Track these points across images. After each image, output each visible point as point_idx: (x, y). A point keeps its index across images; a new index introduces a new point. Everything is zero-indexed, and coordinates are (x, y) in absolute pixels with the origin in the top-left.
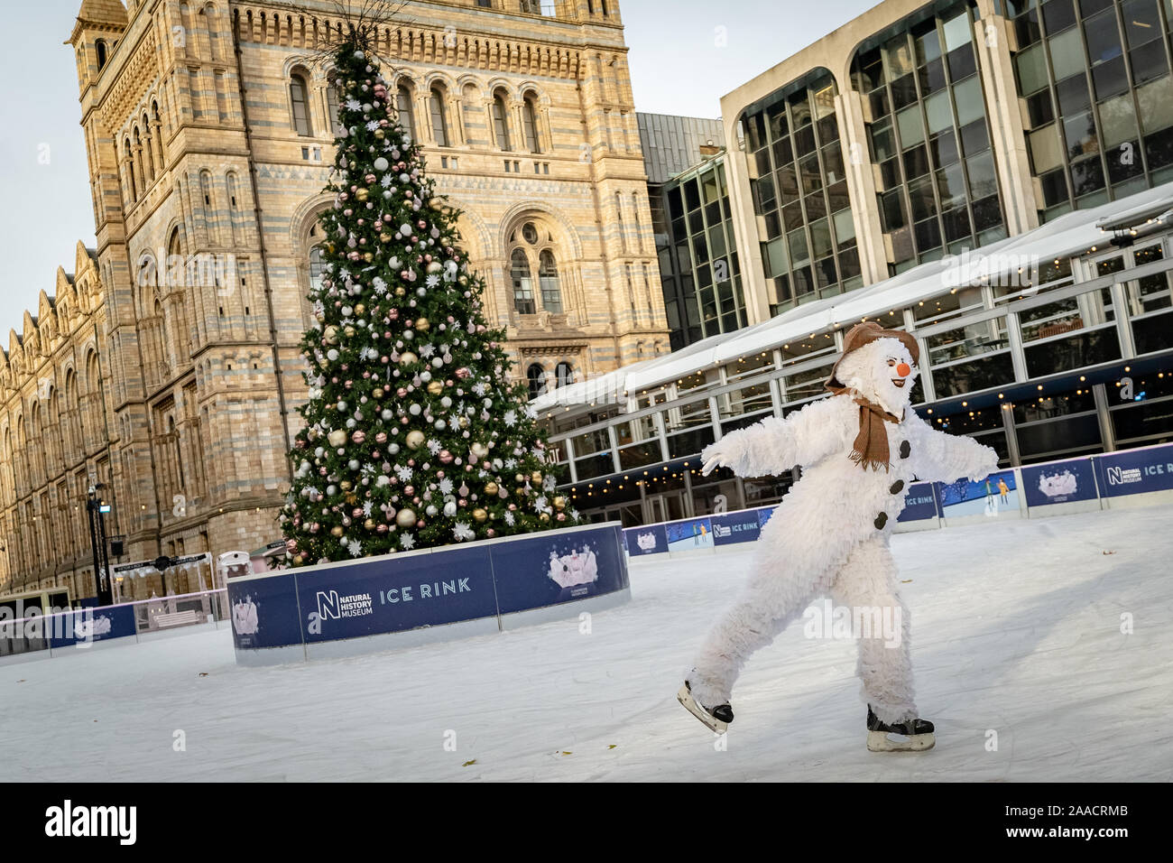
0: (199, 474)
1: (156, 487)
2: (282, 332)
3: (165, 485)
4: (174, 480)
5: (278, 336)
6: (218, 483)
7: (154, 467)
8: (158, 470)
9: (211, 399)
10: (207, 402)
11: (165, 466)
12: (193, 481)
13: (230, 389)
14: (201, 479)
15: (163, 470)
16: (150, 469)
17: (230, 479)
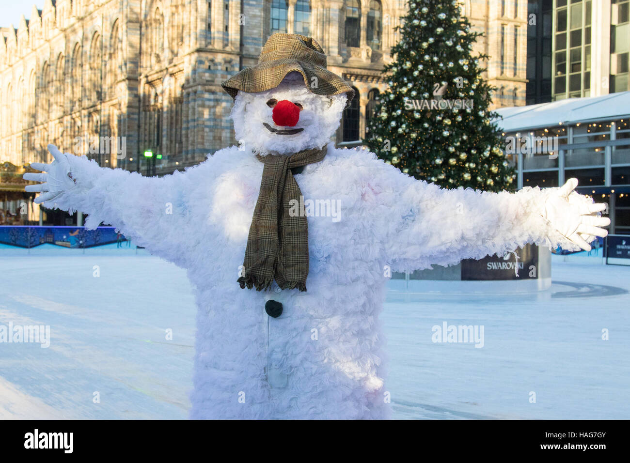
0: (173, 138)
1: (139, 141)
2: (248, 46)
3: (145, 141)
4: (152, 138)
5: (244, 49)
6: (190, 148)
7: (139, 127)
8: (142, 130)
9: (194, 89)
10: (190, 90)
11: (147, 127)
12: (169, 143)
13: (208, 83)
14: (174, 142)
15: (145, 130)
16: (136, 127)
17: (200, 146)
